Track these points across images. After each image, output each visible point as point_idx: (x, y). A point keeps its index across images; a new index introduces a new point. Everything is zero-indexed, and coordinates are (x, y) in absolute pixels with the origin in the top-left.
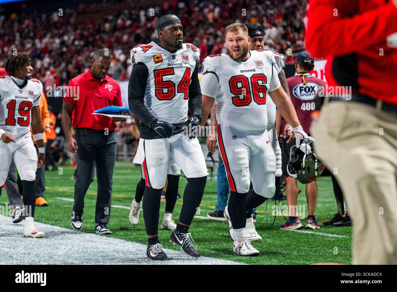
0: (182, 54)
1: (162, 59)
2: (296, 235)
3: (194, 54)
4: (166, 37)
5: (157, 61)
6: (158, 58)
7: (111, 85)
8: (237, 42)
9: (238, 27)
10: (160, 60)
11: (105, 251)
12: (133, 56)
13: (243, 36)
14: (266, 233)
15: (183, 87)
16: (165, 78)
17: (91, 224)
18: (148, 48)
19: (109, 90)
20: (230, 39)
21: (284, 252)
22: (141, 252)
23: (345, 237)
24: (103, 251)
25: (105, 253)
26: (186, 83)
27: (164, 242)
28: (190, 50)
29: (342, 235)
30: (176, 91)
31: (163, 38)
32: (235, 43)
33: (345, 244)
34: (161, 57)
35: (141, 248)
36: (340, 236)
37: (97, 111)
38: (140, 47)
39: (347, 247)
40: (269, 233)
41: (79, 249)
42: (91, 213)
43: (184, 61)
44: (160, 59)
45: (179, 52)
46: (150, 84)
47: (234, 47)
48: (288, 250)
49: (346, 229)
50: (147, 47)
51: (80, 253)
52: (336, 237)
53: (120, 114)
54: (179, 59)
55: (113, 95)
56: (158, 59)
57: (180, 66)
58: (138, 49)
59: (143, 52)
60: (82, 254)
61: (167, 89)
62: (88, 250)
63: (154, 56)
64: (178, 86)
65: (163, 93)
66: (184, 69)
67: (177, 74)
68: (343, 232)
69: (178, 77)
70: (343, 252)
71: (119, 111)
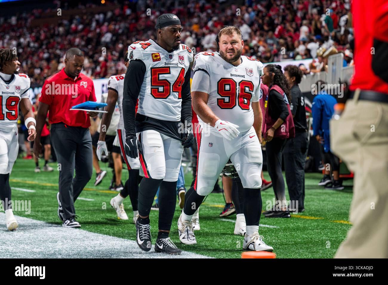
0: (178, 54)
1: (160, 58)
2: (231, 225)
3: (189, 56)
4: (164, 37)
5: (155, 60)
6: (156, 56)
7: (85, 82)
8: (232, 45)
9: (233, 30)
10: (158, 59)
11: (55, 238)
12: (132, 52)
13: (238, 39)
14: (203, 222)
15: (178, 87)
16: (162, 77)
17: (42, 213)
18: (148, 45)
19: (85, 87)
20: (225, 42)
21: (220, 240)
22: (88, 239)
23: (275, 227)
24: (52, 237)
25: (54, 239)
26: (180, 83)
27: (109, 229)
28: (186, 51)
29: (273, 225)
30: (171, 90)
31: (162, 37)
32: (229, 46)
33: (275, 234)
34: (159, 56)
35: (88, 235)
36: (271, 227)
37: (75, 107)
38: (140, 44)
39: (277, 237)
40: (206, 223)
41: (30, 235)
42: (42, 202)
43: (180, 61)
44: (159, 57)
45: (175, 52)
46: (146, 81)
47: (228, 49)
48: (223, 238)
49: (277, 220)
50: (146, 44)
51: (31, 239)
52: (267, 228)
53: (97, 110)
54: (175, 60)
55: (89, 91)
56: (156, 58)
57: (176, 66)
58: (138, 45)
59: (143, 49)
60: (33, 240)
61: (162, 88)
62: (38, 236)
63: (152, 54)
64: (173, 86)
65: (158, 92)
66: (180, 70)
67: (173, 74)
68: (274, 222)
69: (173, 76)
70: (274, 241)
71: (96, 107)
